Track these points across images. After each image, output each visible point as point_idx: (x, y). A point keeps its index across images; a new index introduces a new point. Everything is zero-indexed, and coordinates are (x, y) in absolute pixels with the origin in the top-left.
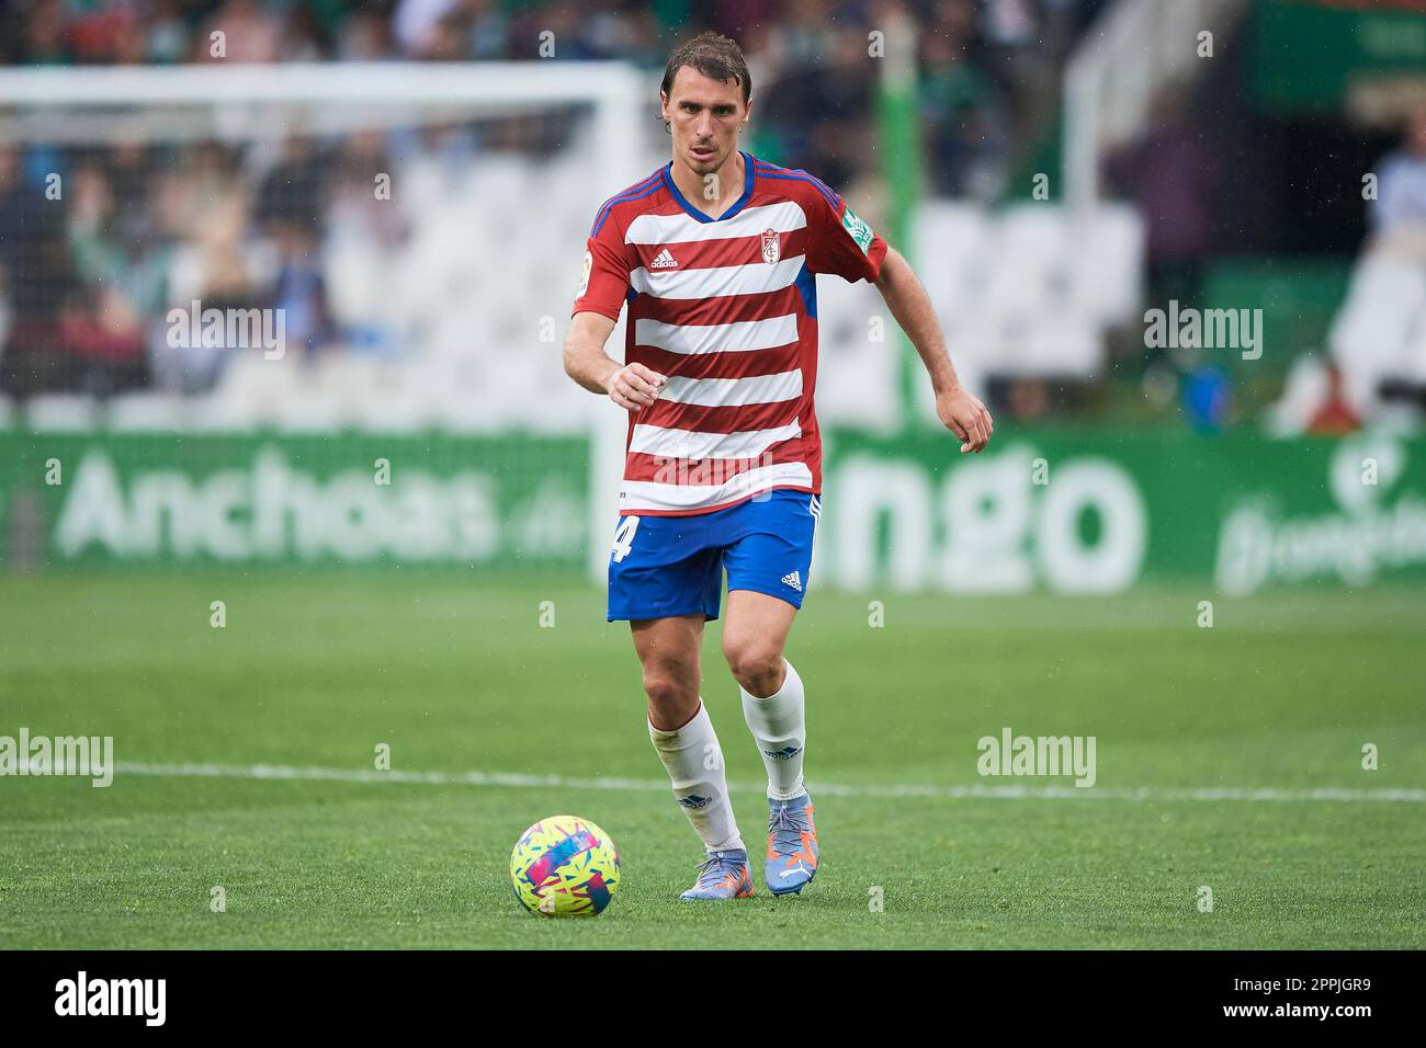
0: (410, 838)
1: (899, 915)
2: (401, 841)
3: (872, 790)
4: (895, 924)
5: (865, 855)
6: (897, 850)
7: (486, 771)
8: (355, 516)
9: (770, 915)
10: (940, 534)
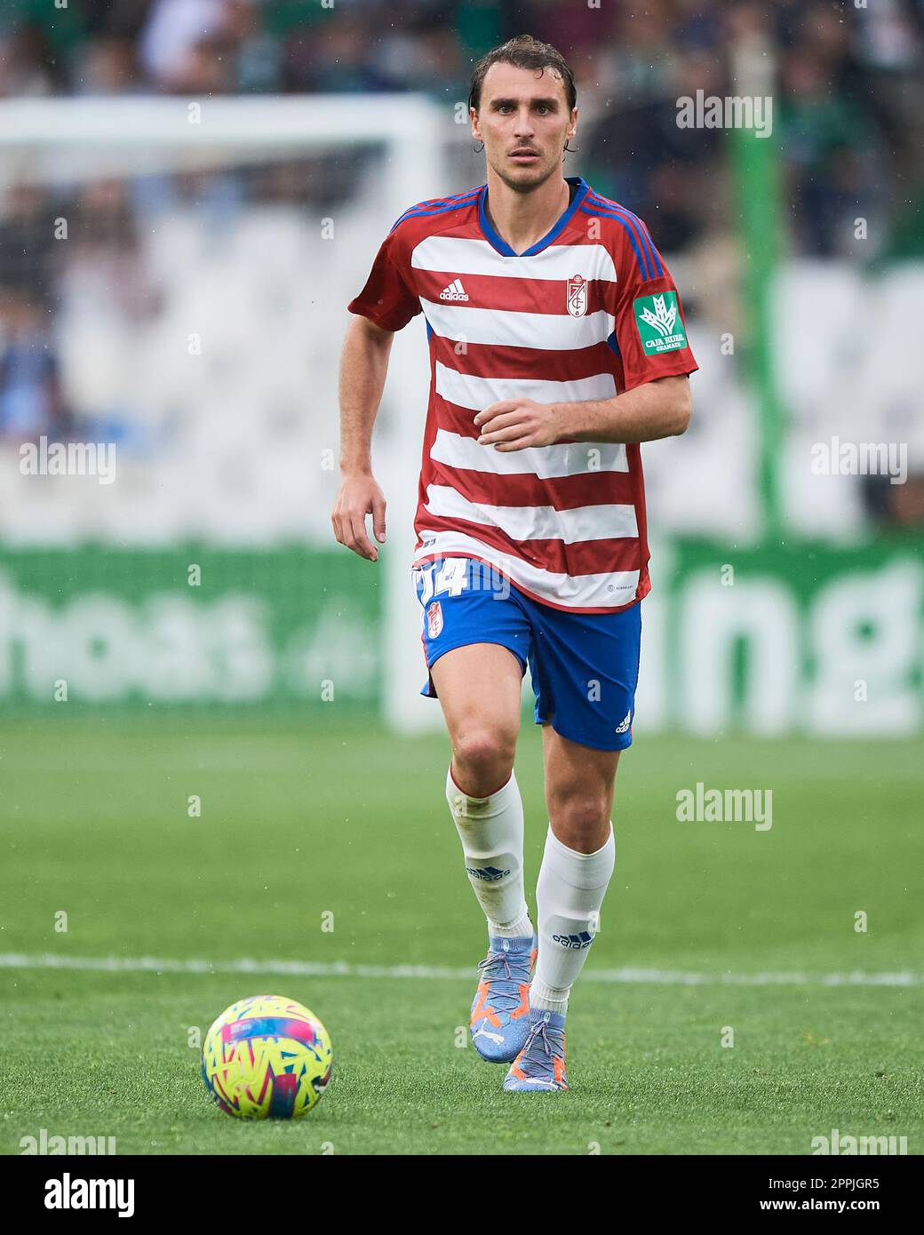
0: (167, 1040)
1: (762, 1130)
2: (157, 1042)
3: (728, 978)
4: (757, 1141)
5: (720, 1056)
6: (759, 1050)
7: (259, 959)
8: (98, 648)
9: (605, 1131)
10: (809, 667)
